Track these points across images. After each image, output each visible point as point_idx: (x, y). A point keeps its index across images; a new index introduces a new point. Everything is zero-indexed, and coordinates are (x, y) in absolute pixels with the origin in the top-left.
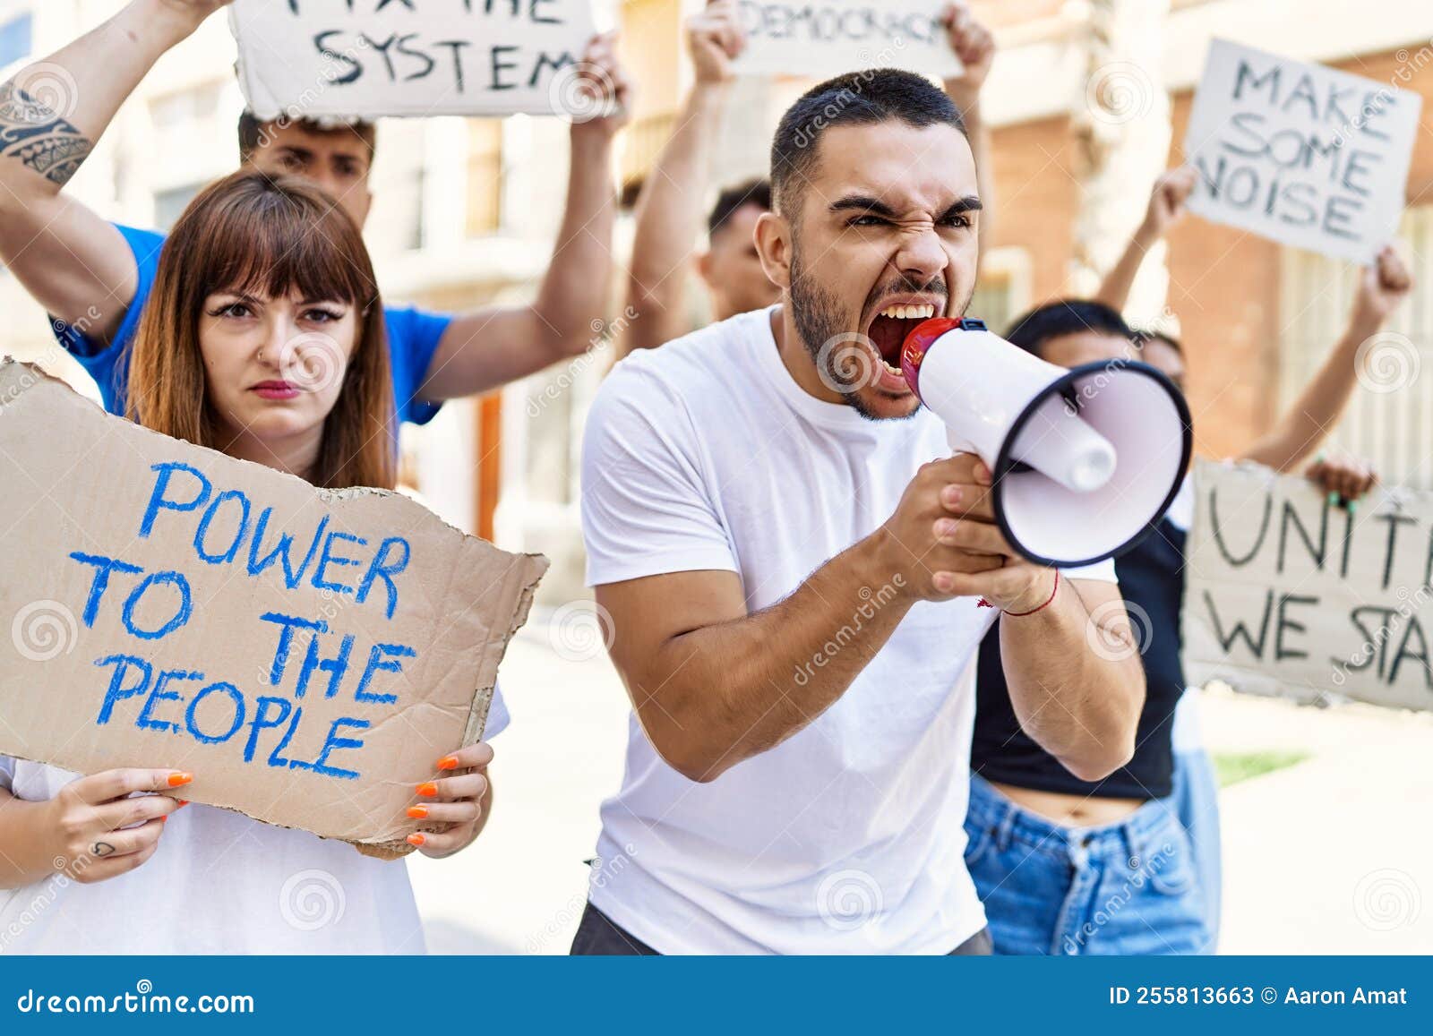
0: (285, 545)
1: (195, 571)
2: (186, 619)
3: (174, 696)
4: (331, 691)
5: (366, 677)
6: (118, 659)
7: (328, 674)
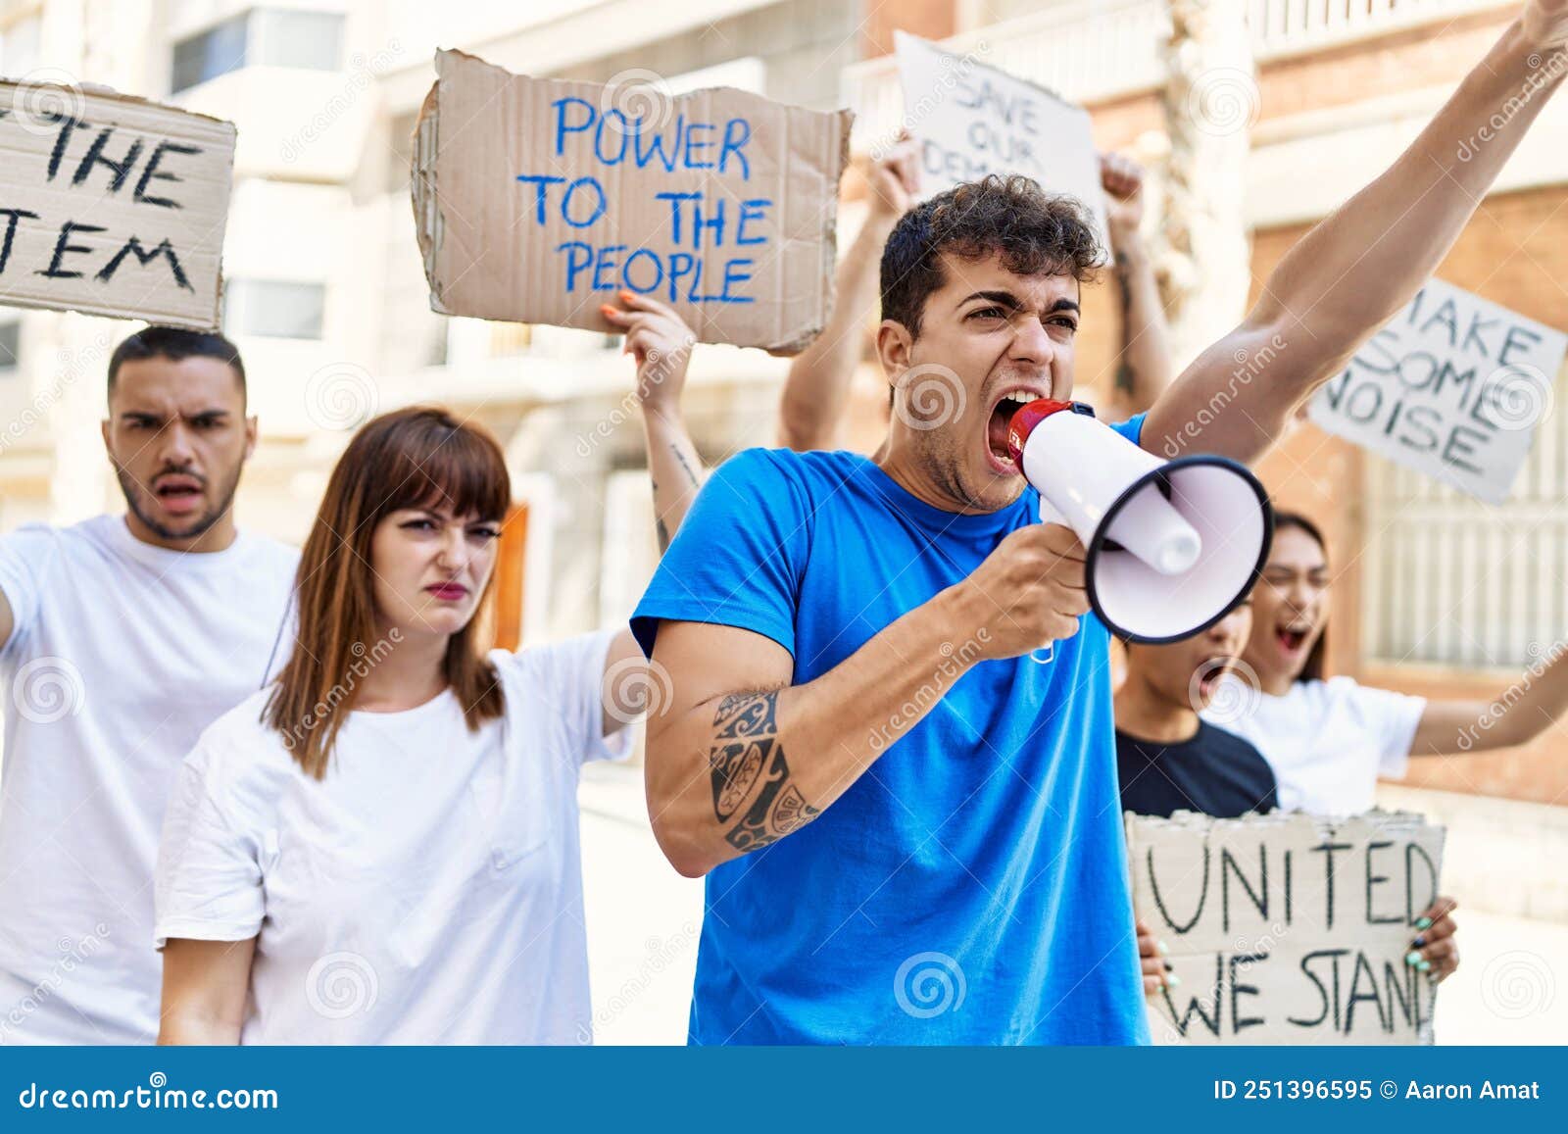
0: (657, 141)
1: (601, 173)
2: (604, 208)
3: (610, 265)
4: (719, 242)
5: (741, 228)
6: (568, 245)
7: (713, 230)
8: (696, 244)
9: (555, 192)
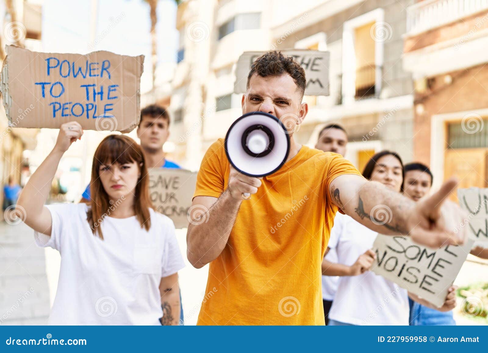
0: (80, 69)
1: (62, 80)
2: (64, 91)
3: (67, 108)
4: (102, 99)
5: (109, 94)
6: (53, 103)
7: (100, 95)
8: (94, 100)
9: (48, 88)
